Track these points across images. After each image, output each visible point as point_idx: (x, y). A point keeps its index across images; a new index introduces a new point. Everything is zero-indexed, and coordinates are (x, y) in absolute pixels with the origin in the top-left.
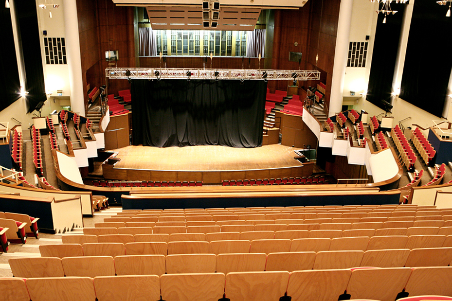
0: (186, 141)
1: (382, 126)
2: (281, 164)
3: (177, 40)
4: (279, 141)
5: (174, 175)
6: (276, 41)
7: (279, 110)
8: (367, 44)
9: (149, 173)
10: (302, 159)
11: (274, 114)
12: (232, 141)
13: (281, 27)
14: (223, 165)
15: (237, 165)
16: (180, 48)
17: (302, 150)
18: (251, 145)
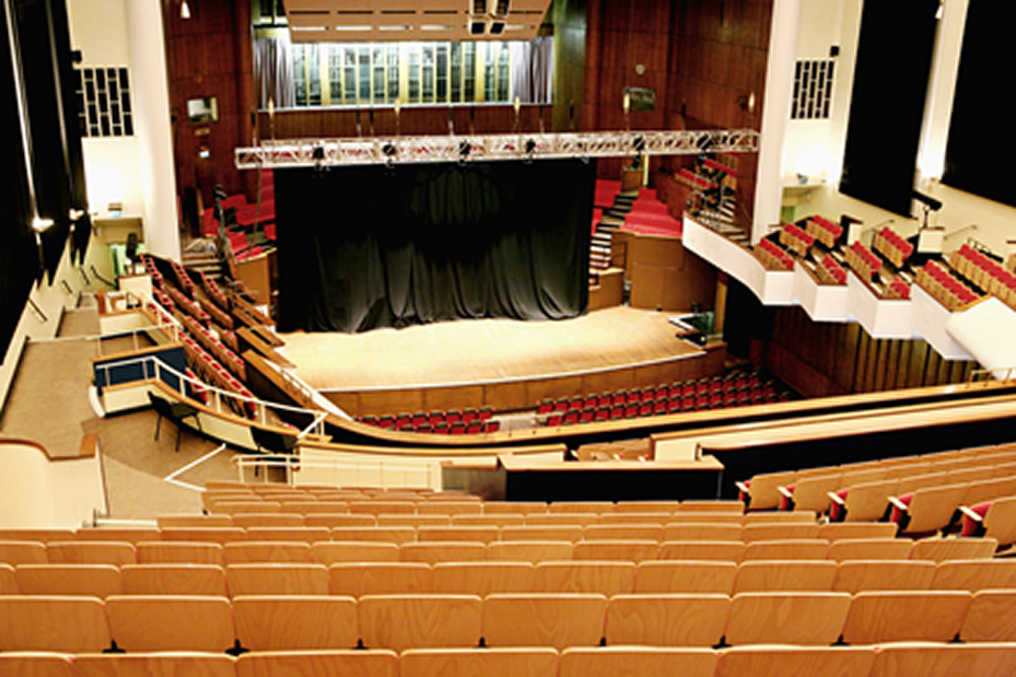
0: (410, 313)
1: (922, 248)
2: (654, 353)
3: (343, 66)
4: (624, 298)
5: (417, 398)
6: (592, 63)
7: (617, 227)
8: (831, 64)
9: (354, 397)
10: (694, 337)
11: (608, 237)
12: (521, 307)
13: (601, 30)
14: (524, 365)
15: (556, 362)
16: (351, 87)
17: (690, 315)
18: (566, 312)
